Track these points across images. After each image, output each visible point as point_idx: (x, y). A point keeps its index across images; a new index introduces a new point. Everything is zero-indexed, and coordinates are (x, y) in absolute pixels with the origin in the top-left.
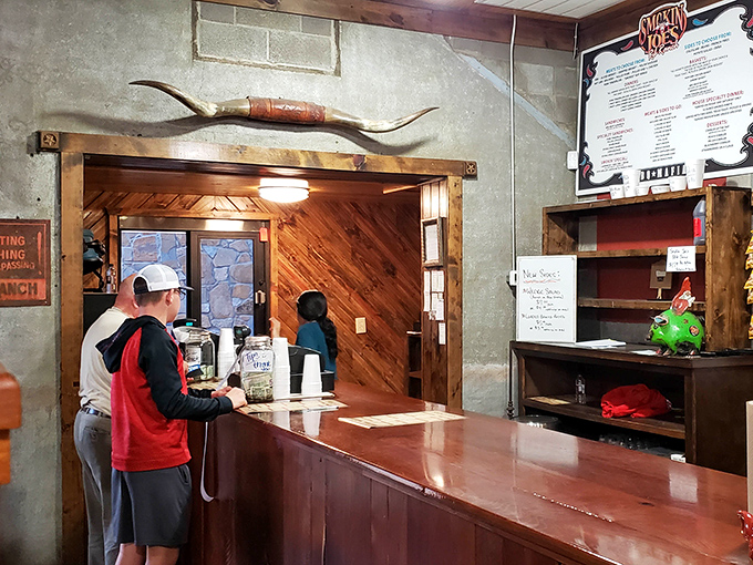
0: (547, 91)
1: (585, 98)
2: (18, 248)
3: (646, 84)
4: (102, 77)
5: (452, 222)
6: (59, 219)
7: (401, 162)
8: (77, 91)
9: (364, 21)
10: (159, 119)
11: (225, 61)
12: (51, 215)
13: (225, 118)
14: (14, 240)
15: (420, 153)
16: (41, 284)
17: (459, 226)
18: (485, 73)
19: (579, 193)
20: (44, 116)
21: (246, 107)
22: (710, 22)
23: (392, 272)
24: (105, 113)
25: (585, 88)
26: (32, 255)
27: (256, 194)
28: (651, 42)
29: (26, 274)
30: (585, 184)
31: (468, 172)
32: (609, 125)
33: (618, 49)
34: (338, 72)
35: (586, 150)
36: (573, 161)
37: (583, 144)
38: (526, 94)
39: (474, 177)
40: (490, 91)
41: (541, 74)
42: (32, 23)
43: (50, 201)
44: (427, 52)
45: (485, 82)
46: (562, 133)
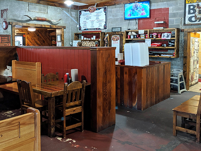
0: (74, 16)
1: (80, 17)
2: (7, 39)
3: (90, 17)
4: (17, 14)
5: (63, 35)
6: (12, 35)
7: (56, 26)
8: (14, 16)
9: (51, 5)
10: (24, 20)
11: (32, 11)
12: (11, 34)
13: (34, 20)
14: (6, 38)
15: (58, 25)
16: (10, 44)
17: (63, 36)
18: (66, 13)
19: (79, 31)
20: (10, 19)
21: (37, 18)
22: (99, 10)
23: (44, 42)
24: (17, 19)
25: (80, 16)
26: (8, 40)
27: (27, 30)
28: (90, 11)
29: (8, 43)
30: (80, 30)
31: (64, 28)
32: (84, 22)
33: (85, 11)
34: (47, 13)
35: (80, 25)
36: (78, 26)
37: (79, 24)
38: (72, 16)
39: (65, 28)
40: (67, 16)
41: (74, 13)
42: (7, 6)
43: (11, 32)
44: (59, 10)
45: (66, 14)
46: (76, 22)
